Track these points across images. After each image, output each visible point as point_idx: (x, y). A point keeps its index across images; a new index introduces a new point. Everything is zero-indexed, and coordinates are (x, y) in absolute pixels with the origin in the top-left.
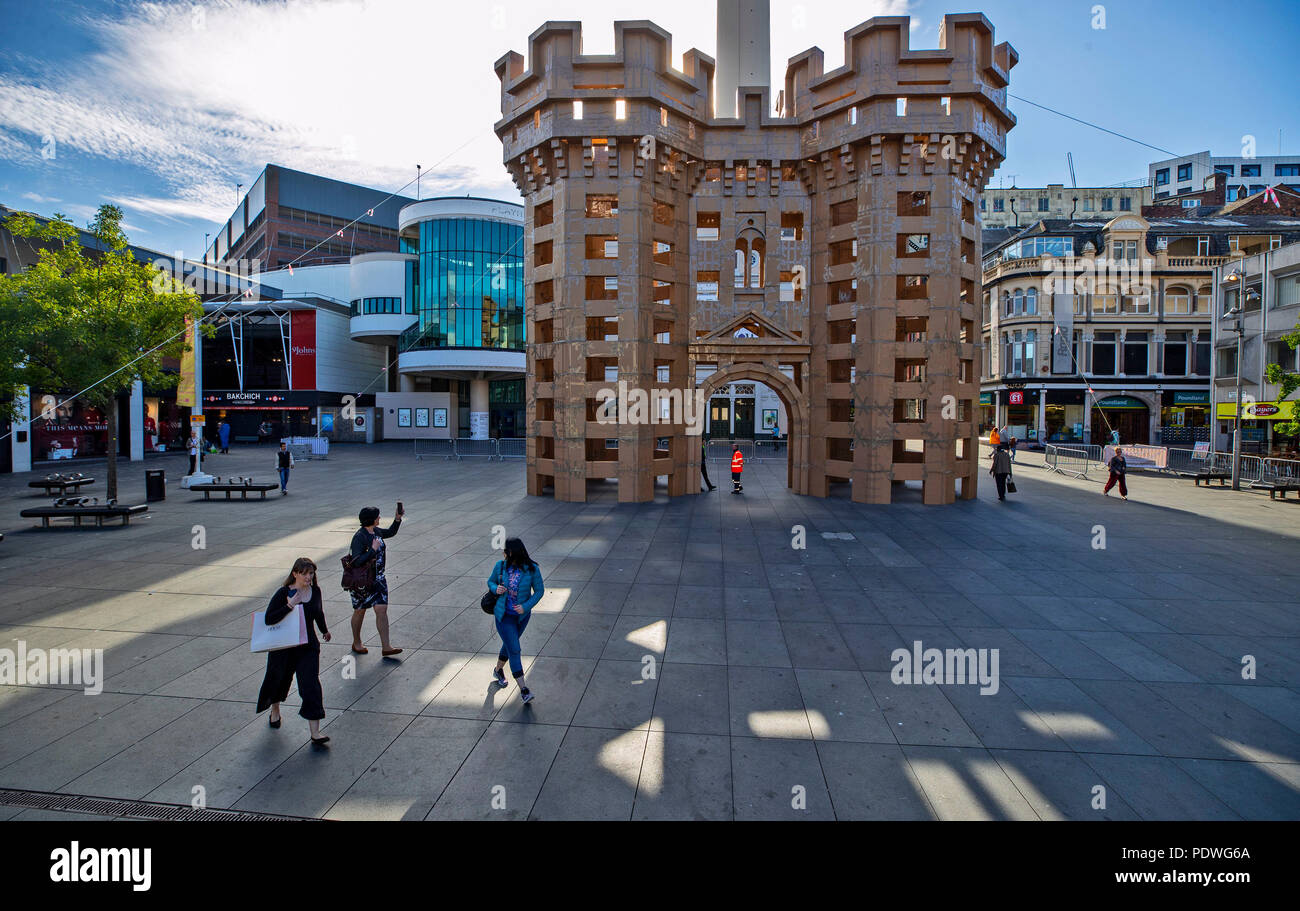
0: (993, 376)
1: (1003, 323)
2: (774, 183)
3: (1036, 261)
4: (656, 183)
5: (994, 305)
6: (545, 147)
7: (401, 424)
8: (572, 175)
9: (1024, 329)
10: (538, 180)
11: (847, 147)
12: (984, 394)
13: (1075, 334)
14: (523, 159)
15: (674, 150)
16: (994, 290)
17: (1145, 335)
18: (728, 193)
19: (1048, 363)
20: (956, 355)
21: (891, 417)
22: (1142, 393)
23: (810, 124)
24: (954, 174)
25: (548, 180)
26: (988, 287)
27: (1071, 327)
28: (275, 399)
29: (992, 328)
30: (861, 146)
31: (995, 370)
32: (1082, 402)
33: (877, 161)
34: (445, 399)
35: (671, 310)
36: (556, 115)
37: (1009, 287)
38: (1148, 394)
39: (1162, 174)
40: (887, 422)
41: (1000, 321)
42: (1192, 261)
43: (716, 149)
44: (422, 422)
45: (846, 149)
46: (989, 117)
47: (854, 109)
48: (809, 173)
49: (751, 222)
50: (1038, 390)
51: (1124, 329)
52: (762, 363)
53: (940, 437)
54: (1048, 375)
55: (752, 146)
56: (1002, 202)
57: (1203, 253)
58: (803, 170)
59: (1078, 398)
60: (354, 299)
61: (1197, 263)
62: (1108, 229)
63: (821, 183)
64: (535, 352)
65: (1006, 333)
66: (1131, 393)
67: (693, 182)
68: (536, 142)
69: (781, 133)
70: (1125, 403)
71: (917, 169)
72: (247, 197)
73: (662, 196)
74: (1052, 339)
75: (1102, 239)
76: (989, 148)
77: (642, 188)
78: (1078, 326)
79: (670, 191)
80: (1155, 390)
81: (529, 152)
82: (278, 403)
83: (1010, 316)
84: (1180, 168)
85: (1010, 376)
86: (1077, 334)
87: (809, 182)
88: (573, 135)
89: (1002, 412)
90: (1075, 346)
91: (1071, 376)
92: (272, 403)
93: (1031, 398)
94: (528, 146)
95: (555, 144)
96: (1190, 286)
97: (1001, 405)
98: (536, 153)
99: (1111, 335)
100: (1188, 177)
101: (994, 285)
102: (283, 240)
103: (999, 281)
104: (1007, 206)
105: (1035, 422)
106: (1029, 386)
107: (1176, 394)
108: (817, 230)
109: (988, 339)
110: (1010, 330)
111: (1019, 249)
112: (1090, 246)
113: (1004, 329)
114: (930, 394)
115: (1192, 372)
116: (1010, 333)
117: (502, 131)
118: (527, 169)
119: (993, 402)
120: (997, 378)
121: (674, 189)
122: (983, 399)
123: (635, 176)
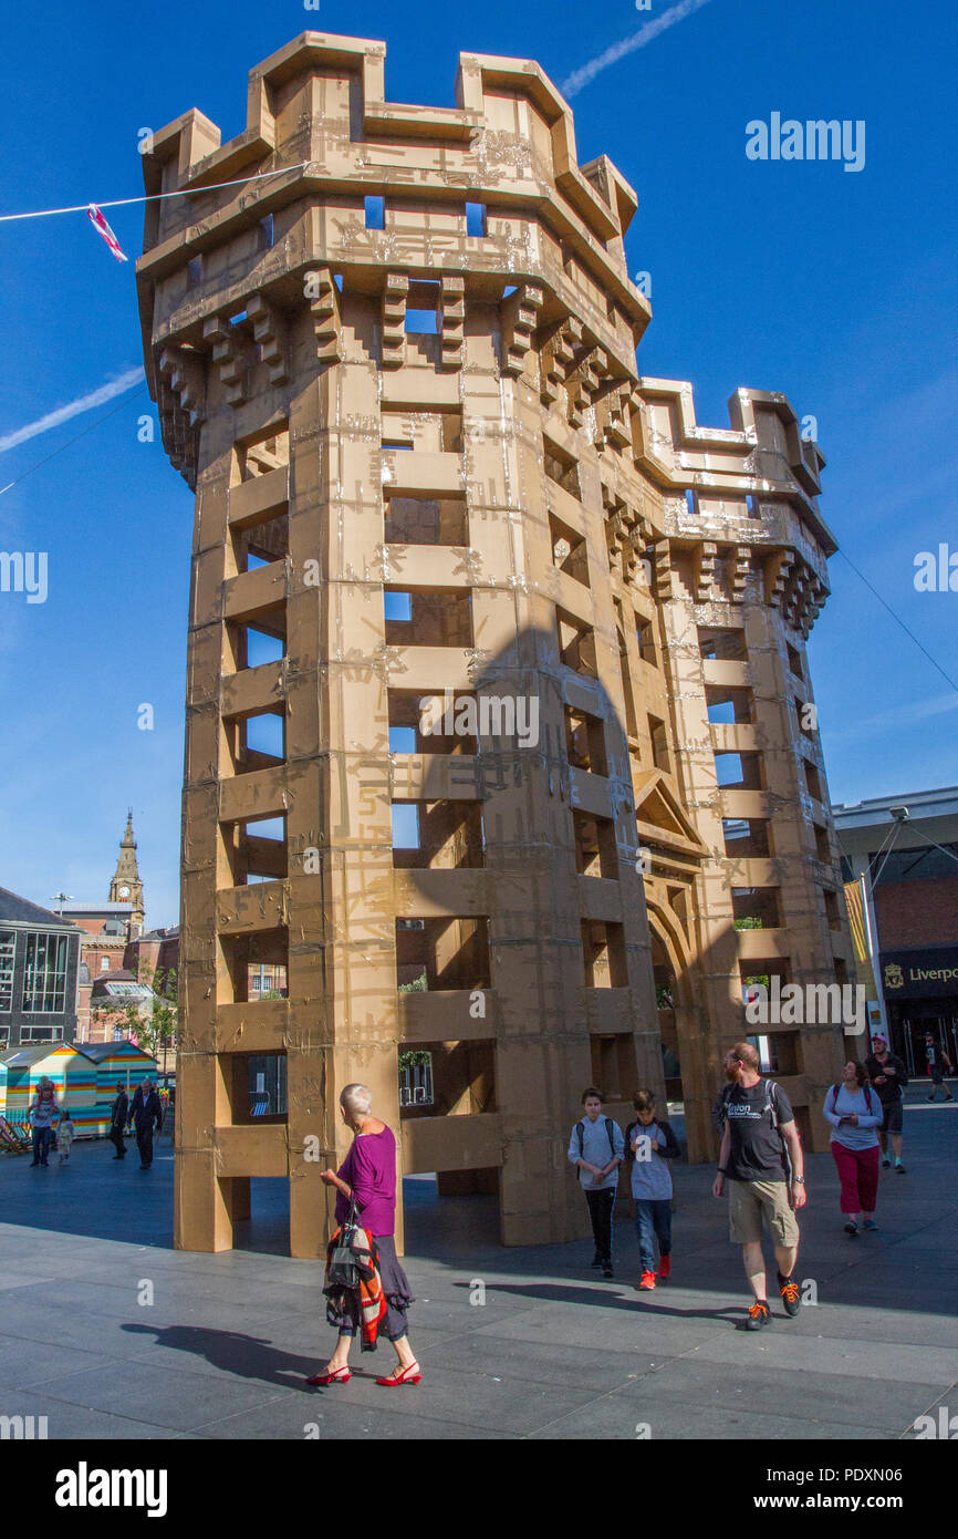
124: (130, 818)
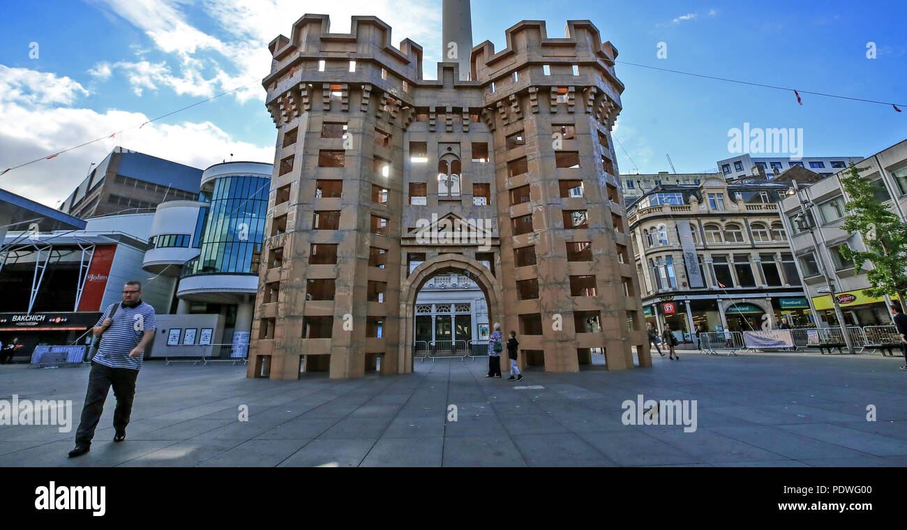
0: (648, 293)
1: (648, 252)
2: (465, 123)
3: (661, 208)
4: (378, 117)
5: (639, 238)
6: (296, 91)
7: (170, 343)
8: (313, 108)
9: (663, 255)
10: (289, 115)
11: (513, 96)
12: (645, 307)
13: (699, 258)
14: (280, 100)
15: (391, 95)
16: (637, 230)
17: (746, 257)
18: (432, 129)
19: (685, 280)
20: (613, 239)
21: (569, 292)
22: (756, 300)
23: (488, 85)
24: (589, 113)
25: (296, 113)
26: (632, 229)
27: (695, 253)
28: (58, 320)
29: (641, 257)
30: (523, 95)
31: (650, 288)
32: (716, 309)
33: (536, 103)
34: (215, 319)
35: (387, 211)
36: (305, 68)
37: (647, 226)
38: (761, 301)
39: (725, 166)
40: (567, 297)
41: (645, 251)
42: (760, 206)
43: (422, 99)
44: (189, 340)
45: (513, 97)
46: (605, 80)
47: (516, 73)
48: (489, 116)
49: (449, 149)
50: (683, 301)
51: (731, 253)
52: (461, 254)
53: (612, 308)
54: (688, 289)
55: (448, 98)
56: (632, 182)
57: (766, 201)
58: (485, 114)
59: (712, 306)
60: (151, 236)
61: (764, 208)
62: (702, 187)
63: (499, 122)
64: (270, 243)
65: (651, 259)
66: (749, 301)
67: (407, 121)
68: (289, 87)
69: (468, 91)
70: (747, 308)
71: (564, 110)
72: (95, 170)
73: (380, 126)
74: (684, 262)
75: (700, 193)
76: (609, 100)
77: (366, 119)
78: (700, 252)
79: (389, 125)
80: (765, 298)
81: (284, 95)
82: (61, 324)
83: (652, 246)
84: (735, 163)
85: (660, 291)
86: (700, 258)
87: (490, 122)
88: (316, 81)
89: (661, 320)
90: (701, 267)
91: (704, 289)
92: (54, 324)
93: (680, 307)
94: (284, 90)
95: (302, 86)
96: (765, 223)
97: (659, 315)
98: (289, 95)
99: (724, 258)
100: (741, 169)
101: (636, 226)
102: (113, 199)
103: (639, 223)
104: (636, 185)
105: (687, 327)
106: (676, 298)
107: (781, 300)
108: (498, 154)
109: (640, 265)
110: (653, 257)
111: (648, 202)
112: (693, 197)
113: (649, 257)
114: (598, 271)
115: (786, 283)
116: (654, 259)
117: (267, 83)
118: (282, 107)
119: (653, 313)
120: (652, 293)
121: (391, 124)
122: (645, 312)
123: (361, 111)
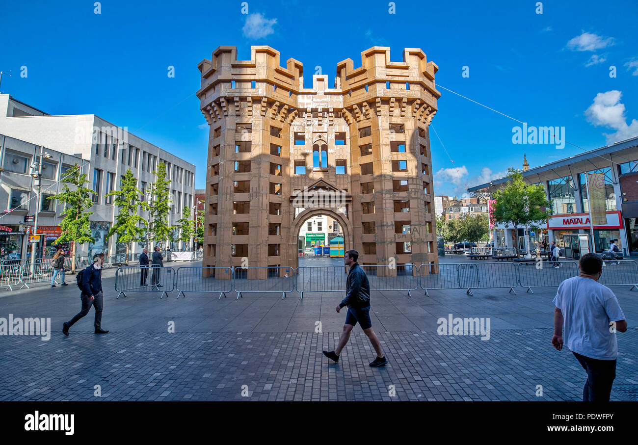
124: (525, 156)
